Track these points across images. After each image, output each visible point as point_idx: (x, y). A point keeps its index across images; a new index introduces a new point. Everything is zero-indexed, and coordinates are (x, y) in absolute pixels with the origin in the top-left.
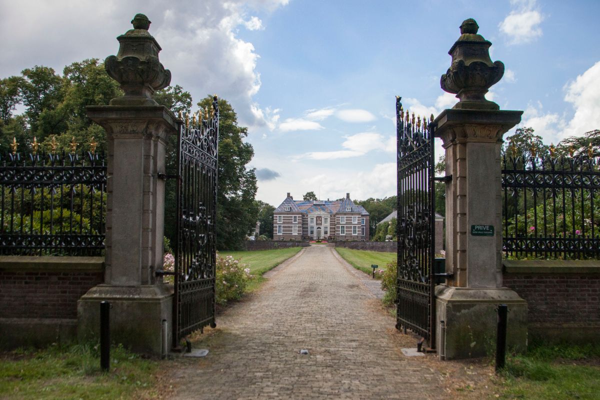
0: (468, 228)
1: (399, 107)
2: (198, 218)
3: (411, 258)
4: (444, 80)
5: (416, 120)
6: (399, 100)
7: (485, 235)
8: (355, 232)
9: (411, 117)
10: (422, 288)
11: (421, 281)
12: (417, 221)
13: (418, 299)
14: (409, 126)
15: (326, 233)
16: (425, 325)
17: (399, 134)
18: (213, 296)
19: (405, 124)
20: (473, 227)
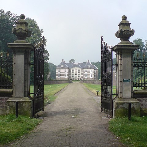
0: (122, 80)
1: (102, 39)
2: (39, 76)
3: (106, 89)
4: (116, 34)
5: (107, 46)
6: (102, 37)
7: (128, 82)
8: (91, 76)
9: (106, 44)
10: (109, 98)
11: (108, 96)
12: (107, 77)
13: (107, 101)
14: (105, 47)
15: (79, 77)
16: (109, 109)
17: (102, 48)
18: (43, 101)
19: (104, 46)
20: (124, 80)
